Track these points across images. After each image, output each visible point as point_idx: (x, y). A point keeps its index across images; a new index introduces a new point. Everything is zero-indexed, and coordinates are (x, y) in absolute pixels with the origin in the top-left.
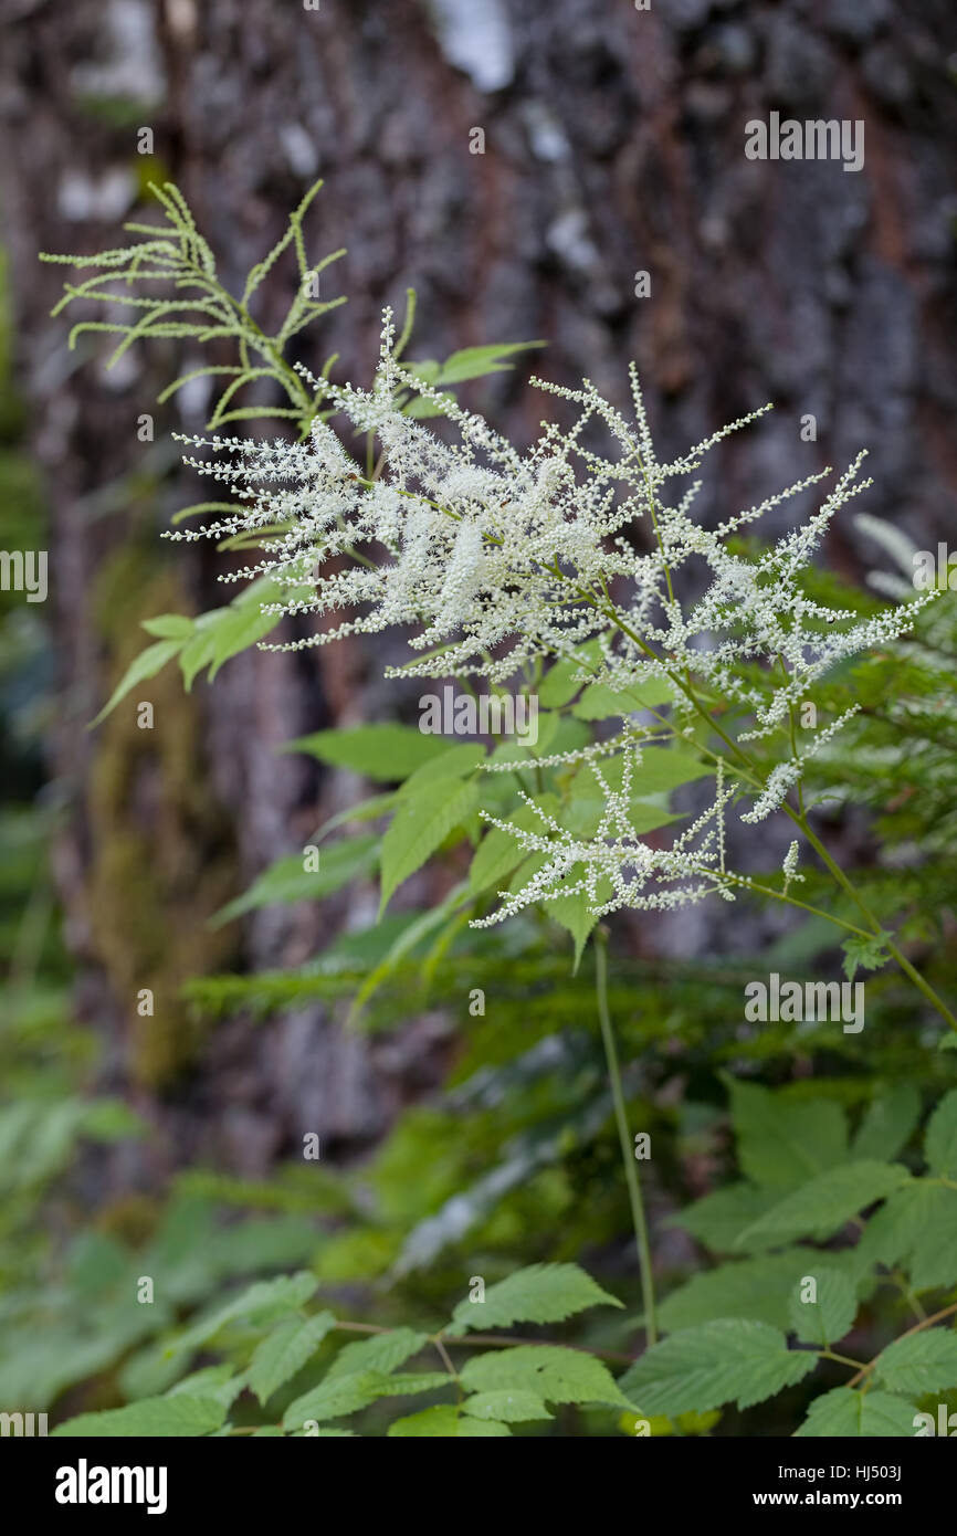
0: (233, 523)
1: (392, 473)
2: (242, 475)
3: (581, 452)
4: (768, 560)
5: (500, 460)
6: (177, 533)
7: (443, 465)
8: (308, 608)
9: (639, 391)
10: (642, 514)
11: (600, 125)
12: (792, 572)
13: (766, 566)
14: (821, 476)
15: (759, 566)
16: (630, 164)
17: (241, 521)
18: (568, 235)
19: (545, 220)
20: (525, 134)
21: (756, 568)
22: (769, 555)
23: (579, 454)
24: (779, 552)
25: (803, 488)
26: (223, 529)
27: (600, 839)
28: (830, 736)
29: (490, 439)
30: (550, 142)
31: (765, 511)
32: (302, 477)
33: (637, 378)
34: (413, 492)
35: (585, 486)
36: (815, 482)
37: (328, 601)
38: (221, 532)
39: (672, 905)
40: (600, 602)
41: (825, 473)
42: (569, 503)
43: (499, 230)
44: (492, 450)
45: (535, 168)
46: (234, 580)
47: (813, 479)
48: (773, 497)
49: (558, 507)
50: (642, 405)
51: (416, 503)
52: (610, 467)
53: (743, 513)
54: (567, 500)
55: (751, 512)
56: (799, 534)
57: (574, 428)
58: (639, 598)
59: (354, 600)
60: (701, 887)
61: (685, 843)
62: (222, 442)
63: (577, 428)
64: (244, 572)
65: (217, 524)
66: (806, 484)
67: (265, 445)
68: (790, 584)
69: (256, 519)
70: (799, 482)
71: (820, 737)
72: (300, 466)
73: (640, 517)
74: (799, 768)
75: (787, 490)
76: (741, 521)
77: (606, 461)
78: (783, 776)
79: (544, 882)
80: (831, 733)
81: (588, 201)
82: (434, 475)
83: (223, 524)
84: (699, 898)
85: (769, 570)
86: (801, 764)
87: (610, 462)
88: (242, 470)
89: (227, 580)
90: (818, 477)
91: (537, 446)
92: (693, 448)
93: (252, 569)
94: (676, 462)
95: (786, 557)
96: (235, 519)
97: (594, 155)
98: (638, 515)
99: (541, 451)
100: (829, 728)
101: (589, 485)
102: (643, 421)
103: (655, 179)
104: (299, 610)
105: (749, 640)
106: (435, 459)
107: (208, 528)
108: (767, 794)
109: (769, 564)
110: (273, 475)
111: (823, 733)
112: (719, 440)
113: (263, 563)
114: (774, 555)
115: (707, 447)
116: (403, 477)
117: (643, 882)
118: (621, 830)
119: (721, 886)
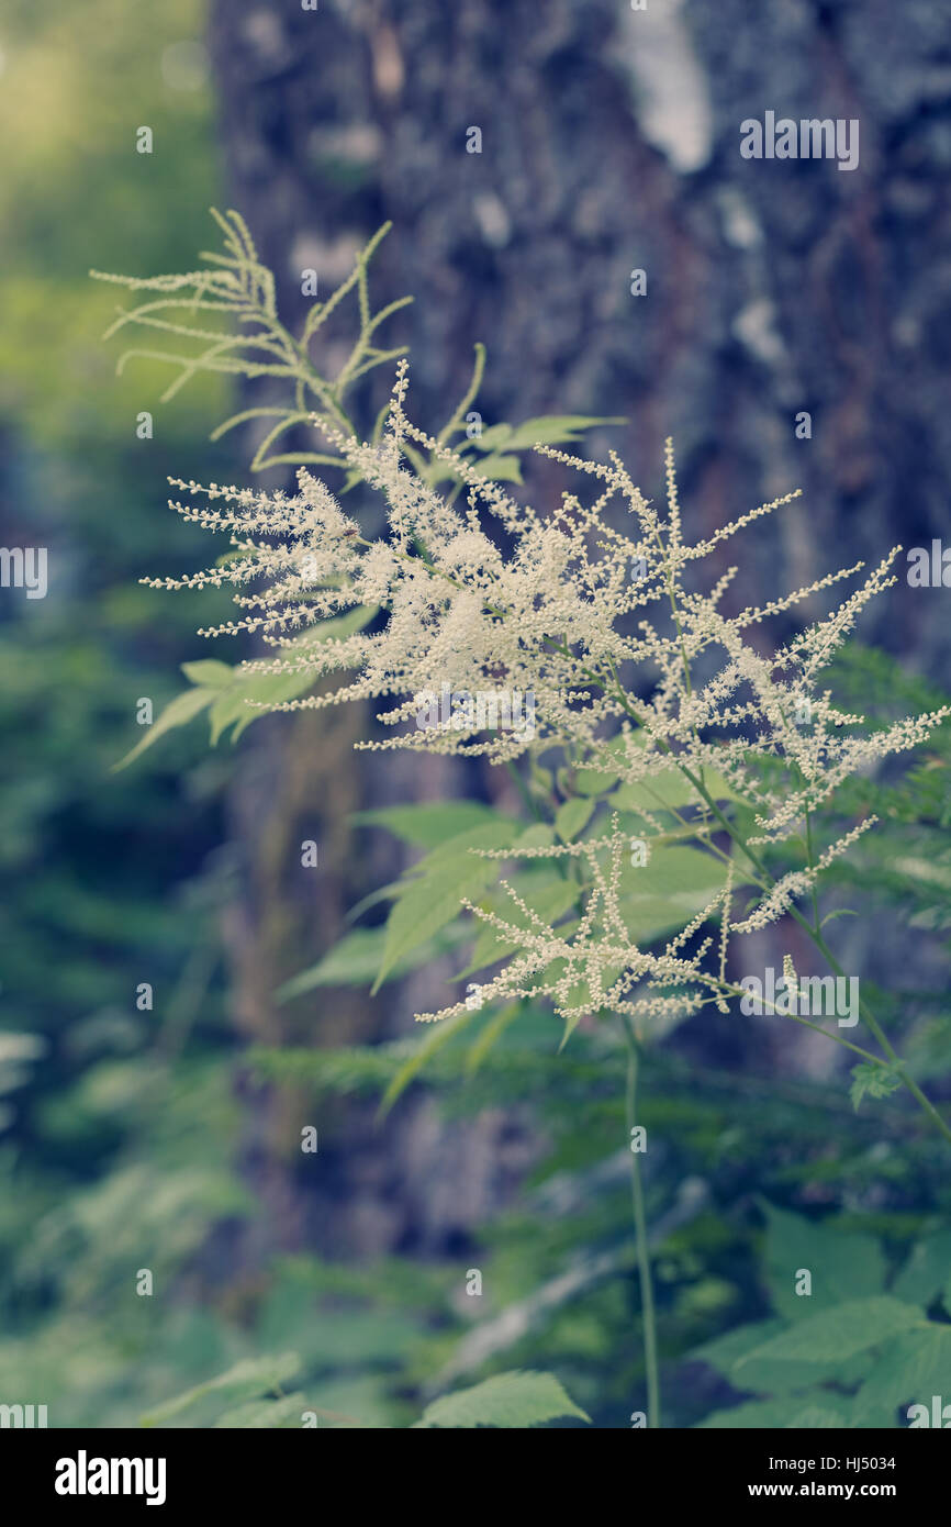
0: (218, 574)
1: (393, 535)
2: (231, 525)
3: (601, 527)
4: (783, 655)
5: (518, 530)
6: (158, 580)
7: (451, 531)
8: (295, 669)
9: (673, 468)
10: (659, 597)
11: (796, 214)
12: (813, 670)
13: (781, 662)
14: (852, 571)
15: (774, 661)
16: (824, 257)
17: (227, 574)
18: (755, 327)
19: (733, 307)
20: (719, 219)
21: (770, 662)
22: (785, 650)
23: (599, 529)
24: (795, 647)
25: (834, 582)
26: (207, 580)
27: (582, 936)
28: (844, 847)
29: (508, 507)
30: (744, 229)
31: (792, 603)
32: (295, 531)
33: (672, 454)
34: (413, 556)
35: (600, 563)
36: (846, 576)
37: (316, 663)
38: (204, 583)
39: (664, 1012)
40: (609, 687)
41: (857, 568)
42: (582, 580)
43: (687, 315)
44: (509, 519)
45: (726, 254)
46: (216, 635)
47: (844, 573)
48: (802, 590)
49: (570, 583)
50: (674, 483)
51: (415, 566)
52: (631, 545)
53: (769, 604)
54: (580, 576)
55: (777, 603)
56: (818, 630)
57: (597, 502)
58: (663, 687)
59: (344, 665)
60: (698, 996)
61: (678, 948)
62: (219, 490)
63: (601, 503)
64: (227, 627)
65: (202, 574)
66: (836, 578)
67: (263, 496)
68: (810, 683)
69: (244, 572)
70: (830, 576)
71: (835, 847)
72: (295, 520)
73: (656, 600)
74: (812, 879)
75: (816, 583)
76: (766, 612)
77: (627, 539)
78: (790, 886)
79: (513, 978)
80: (846, 844)
81: (779, 292)
82: (441, 540)
83: (208, 575)
84: (694, 1008)
85: (784, 666)
86: (815, 874)
87: (630, 541)
88: (232, 521)
89: (207, 635)
90: (849, 571)
91: (553, 518)
92: (717, 532)
93: (236, 625)
94: (699, 545)
95: (804, 654)
96: (221, 571)
97: (786, 245)
98: (654, 598)
99: (556, 523)
100: (845, 839)
101: (605, 563)
102: (674, 500)
103: (850, 274)
104: (284, 670)
105: (762, 739)
106: (442, 523)
107: (191, 578)
108: (769, 904)
109: (784, 659)
110: (264, 527)
111: (838, 843)
112: (744, 525)
113: (248, 619)
114: (790, 651)
115: (732, 532)
116: (405, 540)
117: (629, 986)
118: (607, 929)
119: (720, 996)
